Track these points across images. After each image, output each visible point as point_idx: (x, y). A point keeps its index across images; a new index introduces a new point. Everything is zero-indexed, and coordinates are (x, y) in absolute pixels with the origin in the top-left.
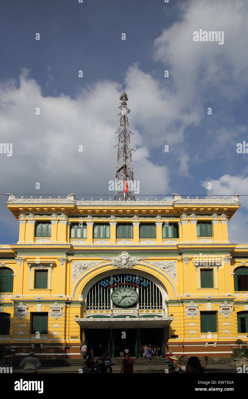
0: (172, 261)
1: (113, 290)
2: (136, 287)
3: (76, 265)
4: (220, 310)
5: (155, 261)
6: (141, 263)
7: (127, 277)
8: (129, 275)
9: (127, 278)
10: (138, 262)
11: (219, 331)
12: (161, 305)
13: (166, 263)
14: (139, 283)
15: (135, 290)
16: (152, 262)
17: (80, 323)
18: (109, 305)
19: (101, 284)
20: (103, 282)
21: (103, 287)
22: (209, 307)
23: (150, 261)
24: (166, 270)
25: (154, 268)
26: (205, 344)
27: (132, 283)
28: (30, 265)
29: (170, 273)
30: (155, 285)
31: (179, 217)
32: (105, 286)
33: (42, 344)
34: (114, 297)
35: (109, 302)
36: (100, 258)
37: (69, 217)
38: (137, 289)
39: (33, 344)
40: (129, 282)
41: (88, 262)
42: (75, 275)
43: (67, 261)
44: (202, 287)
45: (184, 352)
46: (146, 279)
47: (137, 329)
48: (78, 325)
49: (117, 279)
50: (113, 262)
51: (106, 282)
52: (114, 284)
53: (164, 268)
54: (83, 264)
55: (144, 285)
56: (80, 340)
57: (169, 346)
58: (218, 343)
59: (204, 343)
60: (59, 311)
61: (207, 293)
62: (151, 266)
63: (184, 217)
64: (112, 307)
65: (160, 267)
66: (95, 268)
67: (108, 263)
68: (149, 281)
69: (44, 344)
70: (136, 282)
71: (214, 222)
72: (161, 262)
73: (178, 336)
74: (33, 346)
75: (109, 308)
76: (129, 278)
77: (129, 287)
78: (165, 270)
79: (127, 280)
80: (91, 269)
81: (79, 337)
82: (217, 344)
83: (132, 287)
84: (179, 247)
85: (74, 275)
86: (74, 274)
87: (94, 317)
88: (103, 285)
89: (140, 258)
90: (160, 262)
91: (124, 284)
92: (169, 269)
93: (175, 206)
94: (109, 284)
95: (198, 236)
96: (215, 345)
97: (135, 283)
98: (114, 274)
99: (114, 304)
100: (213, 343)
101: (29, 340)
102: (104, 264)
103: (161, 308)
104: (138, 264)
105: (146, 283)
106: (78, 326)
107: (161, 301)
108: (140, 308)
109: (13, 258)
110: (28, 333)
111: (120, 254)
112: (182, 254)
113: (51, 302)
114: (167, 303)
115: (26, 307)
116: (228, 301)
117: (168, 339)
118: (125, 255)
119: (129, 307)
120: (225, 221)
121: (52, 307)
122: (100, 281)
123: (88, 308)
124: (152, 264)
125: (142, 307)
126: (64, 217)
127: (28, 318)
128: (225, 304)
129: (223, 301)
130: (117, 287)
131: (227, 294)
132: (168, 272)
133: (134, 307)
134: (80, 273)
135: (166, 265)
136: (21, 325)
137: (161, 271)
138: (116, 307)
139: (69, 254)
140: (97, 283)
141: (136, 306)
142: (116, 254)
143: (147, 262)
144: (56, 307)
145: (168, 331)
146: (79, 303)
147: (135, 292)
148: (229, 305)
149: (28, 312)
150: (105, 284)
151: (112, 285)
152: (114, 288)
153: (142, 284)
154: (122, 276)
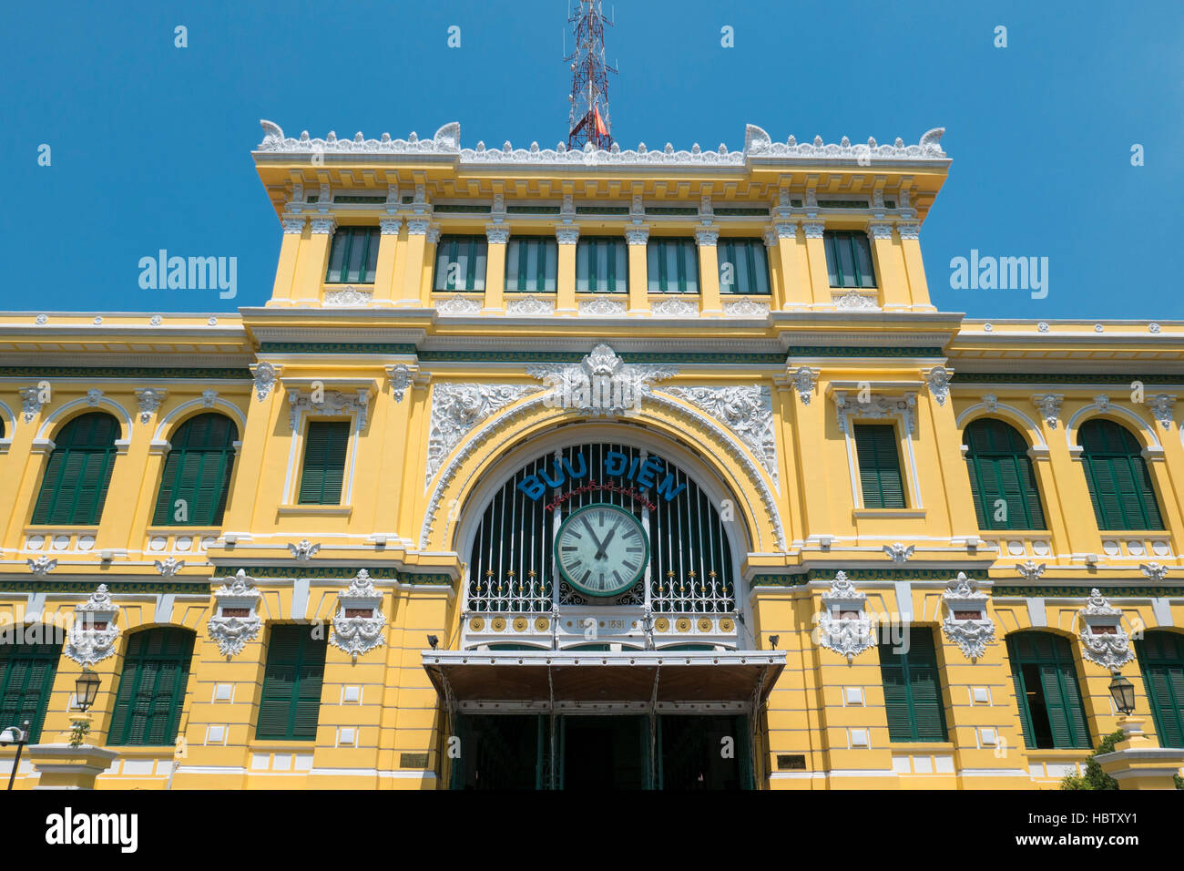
0: (757, 389)
1: (563, 519)
2: (638, 504)
3: (444, 399)
4: (945, 621)
5: (697, 390)
6: (657, 393)
7: (611, 454)
8: (616, 448)
9: (610, 463)
10: (644, 391)
11: (963, 736)
12: (730, 592)
13: (738, 395)
14: (651, 485)
15: (639, 516)
16: (691, 393)
18: (549, 590)
19: (521, 486)
20: (530, 477)
21: (529, 500)
22: (904, 605)
23: (686, 390)
24: (741, 426)
25: (701, 415)
27: (628, 484)
28: (293, 399)
29: (754, 441)
30: (704, 496)
31: (765, 212)
32: (535, 497)
34: (564, 549)
35: (549, 577)
36: (520, 374)
37: (438, 208)
38: (645, 515)
40: (617, 479)
41: (485, 389)
42: (439, 443)
43: (416, 383)
44: (867, 505)
46: (672, 471)
49: (576, 467)
51: (541, 480)
52: (565, 488)
53: (733, 419)
54: (465, 398)
55: (668, 497)
60: (370, 614)
61: (890, 537)
62: (691, 410)
63: (782, 212)
64: (556, 603)
65: (718, 412)
66: (504, 414)
68: (683, 481)
70: (640, 478)
71: (874, 232)
72: (720, 394)
73: (801, 758)
75: (548, 606)
76: (618, 461)
77: (617, 502)
78: (736, 428)
79: (610, 471)
80: (493, 420)
81: (432, 761)
83: (627, 504)
84: (777, 327)
85: (436, 446)
86: (432, 443)
87: (493, 647)
88: (529, 492)
89: (653, 375)
90: (715, 392)
91: (597, 488)
92: (749, 423)
93: (755, 170)
94: (549, 491)
95: (831, 287)
98: (566, 445)
99: (566, 588)
103: (731, 606)
104: (646, 401)
105: (674, 486)
107: (730, 576)
108: (656, 606)
109: (245, 373)
110: (243, 733)
111: (589, 354)
112: (786, 356)
113: (347, 571)
114: (752, 585)
115: (254, 593)
116: (970, 573)
117: (768, 773)
118: (604, 359)
119: (619, 603)
120: (911, 226)
121: (345, 592)
122: (520, 475)
123: (472, 606)
124: (691, 398)
125: (661, 599)
126: (421, 209)
127: (252, 652)
128: (964, 592)
129: (953, 573)
130: (576, 504)
131: (960, 540)
132: (749, 437)
133: (632, 601)
134: (454, 437)
135: (737, 401)
136: (224, 690)
137: (721, 429)
138: (571, 601)
139: (423, 355)
140: (509, 484)
141: (641, 594)
142: (576, 357)
143: (676, 393)
144: (360, 593)
145: (764, 730)
146: (444, 577)
147: (635, 527)
148: (980, 595)
149: (258, 619)
150: (537, 490)
151: (558, 493)
152: (565, 505)
153: (659, 490)
154: (594, 452)
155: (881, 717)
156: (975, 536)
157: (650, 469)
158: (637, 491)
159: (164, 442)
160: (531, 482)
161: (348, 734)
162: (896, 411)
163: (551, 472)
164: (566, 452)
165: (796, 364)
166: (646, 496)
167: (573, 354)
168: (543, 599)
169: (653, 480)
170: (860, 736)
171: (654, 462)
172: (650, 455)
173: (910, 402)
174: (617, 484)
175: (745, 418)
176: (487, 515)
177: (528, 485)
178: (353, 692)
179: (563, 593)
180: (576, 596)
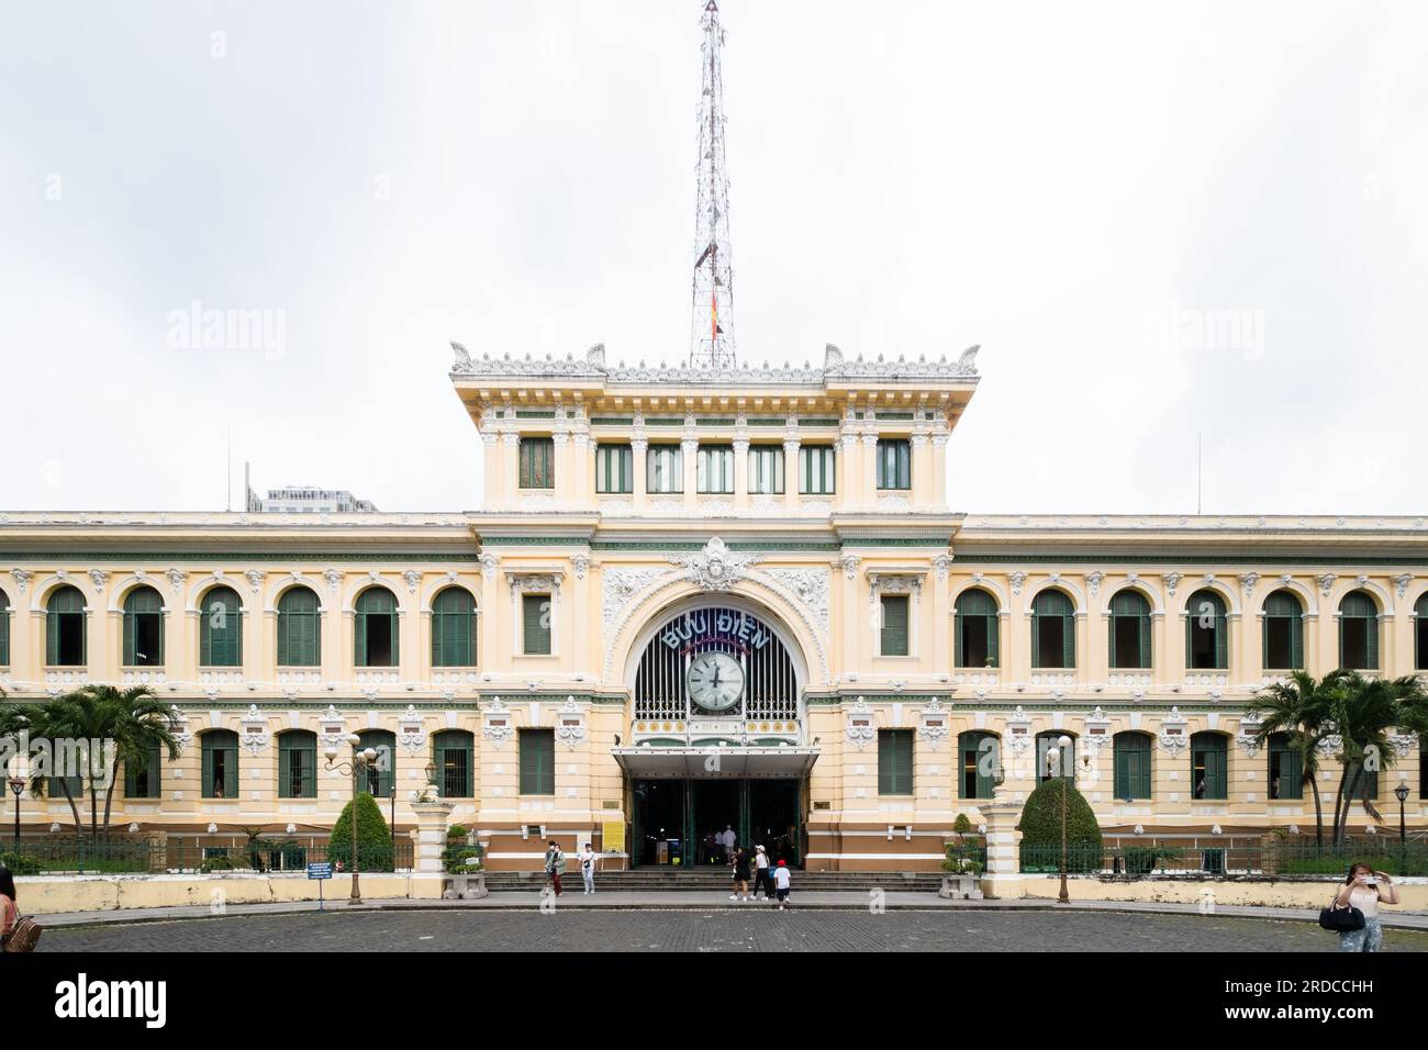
0: (820, 569)
1: (691, 661)
2: (739, 651)
3: (611, 578)
4: (921, 728)
5: (781, 569)
6: (752, 574)
7: (722, 617)
8: (725, 612)
9: (721, 623)
10: (743, 572)
11: (919, 792)
12: (794, 706)
13: (807, 574)
14: (747, 638)
15: (739, 658)
16: (775, 571)
17: (623, 760)
18: (683, 707)
19: (665, 639)
20: (670, 633)
21: (670, 648)
22: (897, 716)
23: (772, 570)
24: (807, 597)
25: (781, 590)
26: (887, 830)
27: (732, 637)
28: (511, 580)
29: (816, 609)
30: (781, 645)
31: (836, 422)
32: (674, 647)
33: (543, 824)
34: (693, 681)
35: (684, 698)
36: (661, 559)
37: (594, 421)
38: (743, 658)
39: (524, 824)
40: (725, 634)
41: (638, 570)
42: (610, 610)
43: (590, 567)
44: (883, 653)
45: (840, 852)
46: (761, 628)
47: (742, 780)
48: (618, 767)
49: (700, 627)
50: (689, 572)
51: (677, 635)
52: (692, 640)
53: (802, 592)
54: (624, 578)
55: (758, 646)
56: (622, 812)
57: (810, 833)
58: (916, 827)
59: (885, 827)
60: (576, 723)
61: (894, 674)
62: (774, 586)
63: (850, 424)
64: (688, 715)
65: (792, 587)
66: (651, 590)
67: (681, 574)
68: (768, 635)
69: (549, 826)
70: (740, 634)
71: (915, 440)
72: (794, 571)
73: (828, 803)
74: (525, 830)
75: (684, 716)
76: (726, 621)
77: (726, 649)
78: (804, 599)
79: (721, 629)
80: (644, 594)
81: (621, 805)
82: (912, 830)
83: (732, 651)
84: (836, 523)
86: (606, 610)
87: (653, 741)
88: (669, 643)
89: (749, 560)
90: (791, 571)
92: (812, 595)
93: (831, 386)
94: (683, 642)
95: (878, 488)
96: (909, 833)
97: (739, 638)
98: (692, 609)
99: (694, 705)
100: (902, 827)
101: (515, 811)
102: (673, 577)
103: (794, 716)
104: (744, 579)
105: (762, 639)
106: (617, 769)
107: (794, 698)
108: (749, 716)
109: (473, 558)
110: (514, 791)
111: (706, 545)
112: (841, 545)
113: (561, 696)
114: (807, 703)
115: (506, 711)
116: (940, 697)
117: (809, 812)
118: (716, 549)
119: (726, 714)
120: (943, 435)
121: (561, 710)
122: (663, 631)
123: (638, 716)
124: (775, 577)
125: (752, 712)
126: (581, 421)
127: (512, 745)
128: (934, 709)
129: (930, 697)
130: (699, 651)
131: (938, 676)
132: (811, 604)
133: (735, 713)
134: (618, 607)
135: (805, 580)
136: (498, 768)
137: (794, 601)
138: (698, 713)
139: (593, 545)
140: (657, 637)
141: (740, 708)
142: (700, 546)
143: (764, 573)
144: (570, 710)
145: (808, 789)
146: (620, 700)
147: (737, 666)
148: (943, 711)
149: (511, 727)
150: (674, 642)
151: (688, 644)
152: (692, 651)
153: (753, 642)
154: (711, 614)
155: (875, 781)
156: (948, 675)
157: (746, 627)
158: (738, 642)
159: (429, 609)
160: (671, 636)
161: (572, 792)
162: (909, 585)
163: (683, 630)
164: (692, 615)
165: (849, 552)
166: (744, 646)
167: (696, 544)
168: (680, 712)
169: (749, 635)
170: (861, 792)
171: (750, 622)
172: (748, 617)
173: (921, 581)
174: (726, 638)
175: (810, 591)
176: (644, 658)
177: (669, 639)
178: (573, 769)
179: (693, 708)
180: (700, 710)
